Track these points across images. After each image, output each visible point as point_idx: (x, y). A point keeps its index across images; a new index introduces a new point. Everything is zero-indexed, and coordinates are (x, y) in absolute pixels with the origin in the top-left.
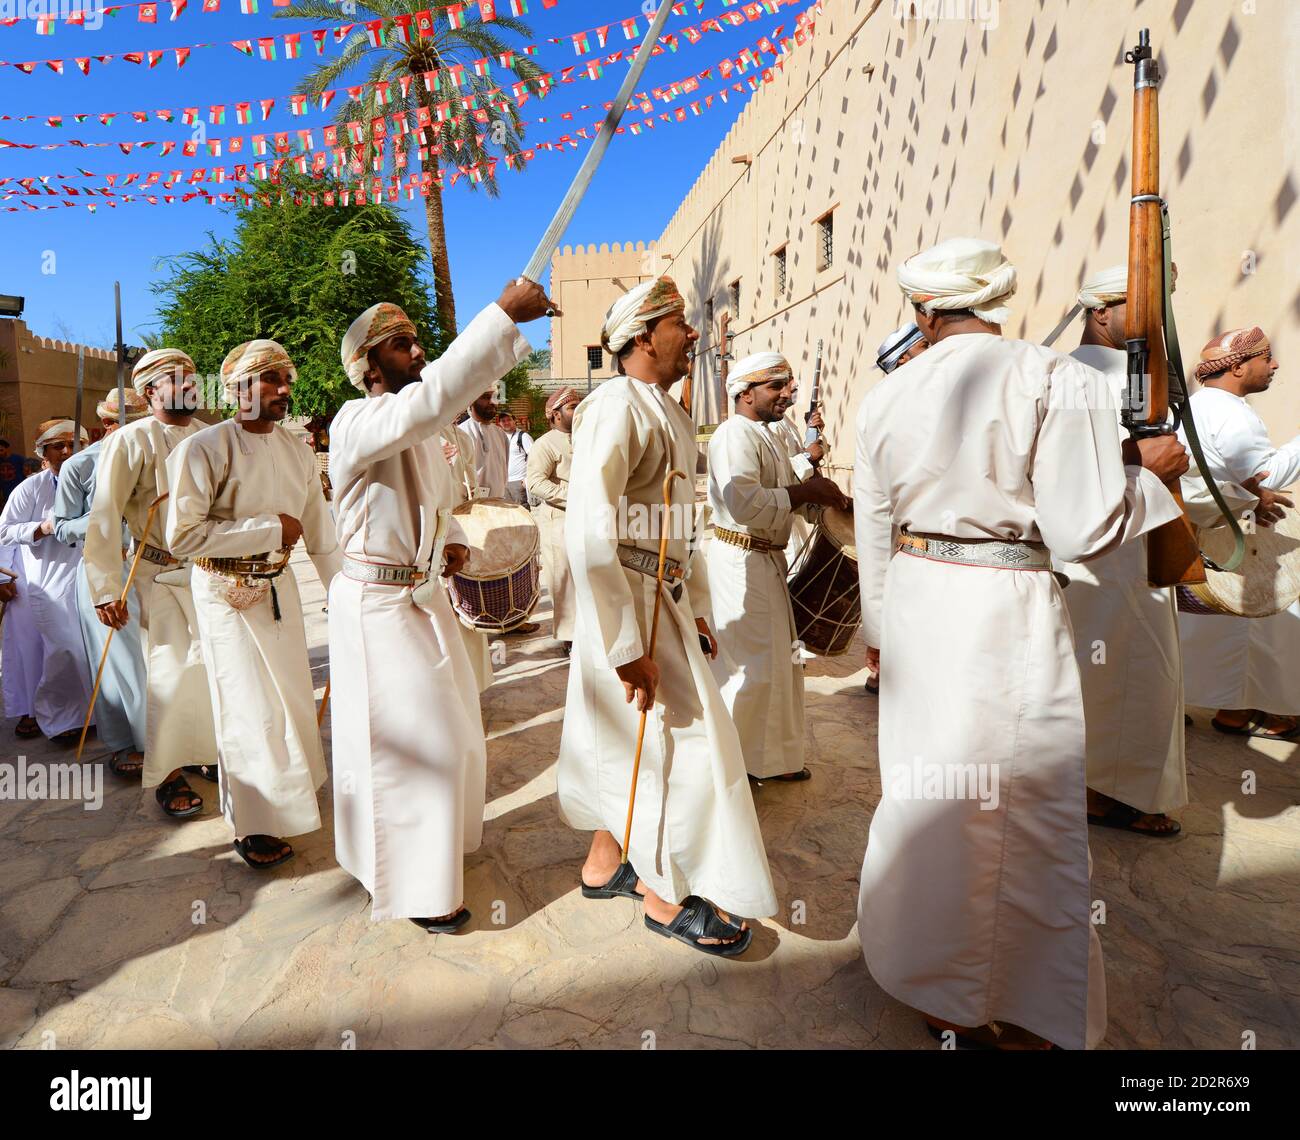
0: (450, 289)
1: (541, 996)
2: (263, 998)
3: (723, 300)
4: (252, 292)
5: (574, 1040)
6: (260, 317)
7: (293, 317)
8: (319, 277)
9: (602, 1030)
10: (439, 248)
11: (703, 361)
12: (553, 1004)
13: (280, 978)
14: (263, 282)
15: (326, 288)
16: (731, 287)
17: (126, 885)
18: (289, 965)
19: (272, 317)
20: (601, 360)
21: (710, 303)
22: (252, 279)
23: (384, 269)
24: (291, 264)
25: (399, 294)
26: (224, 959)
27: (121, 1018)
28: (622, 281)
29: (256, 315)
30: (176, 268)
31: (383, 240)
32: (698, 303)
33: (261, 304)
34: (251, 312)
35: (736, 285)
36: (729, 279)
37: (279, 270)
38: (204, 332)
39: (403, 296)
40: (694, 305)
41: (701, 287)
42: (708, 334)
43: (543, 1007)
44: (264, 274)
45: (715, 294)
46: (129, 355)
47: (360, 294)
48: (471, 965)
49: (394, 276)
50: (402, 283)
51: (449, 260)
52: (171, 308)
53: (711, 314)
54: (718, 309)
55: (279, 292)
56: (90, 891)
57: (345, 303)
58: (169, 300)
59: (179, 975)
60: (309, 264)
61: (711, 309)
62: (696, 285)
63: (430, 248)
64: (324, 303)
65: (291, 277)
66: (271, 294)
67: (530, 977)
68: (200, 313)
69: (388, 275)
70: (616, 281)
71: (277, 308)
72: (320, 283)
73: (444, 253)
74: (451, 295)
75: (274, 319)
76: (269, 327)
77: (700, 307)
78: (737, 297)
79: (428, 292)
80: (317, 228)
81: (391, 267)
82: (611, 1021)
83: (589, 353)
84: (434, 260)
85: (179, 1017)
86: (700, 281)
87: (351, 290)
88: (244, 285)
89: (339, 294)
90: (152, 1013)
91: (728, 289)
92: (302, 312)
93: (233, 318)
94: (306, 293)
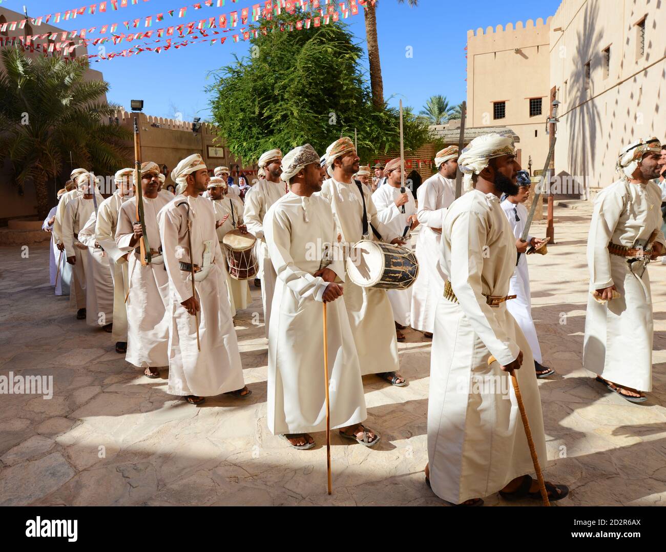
0: (380, 74)
1: (237, 461)
2: (141, 439)
3: (598, 63)
4: (255, 89)
5: (237, 478)
6: (259, 103)
7: (278, 102)
8: (292, 76)
9: (251, 478)
10: (373, 47)
11: (582, 111)
12: (239, 465)
13: (150, 434)
14: (261, 82)
15: (296, 83)
16: (604, 52)
17: (116, 392)
18: (156, 430)
19: (265, 103)
20: (504, 112)
21: (588, 65)
22: (255, 81)
23: (331, 67)
24: (277, 69)
25: (340, 83)
26: (136, 424)
27: (95, 434)
28: (524, 51)
29: (256, 103)
30: (217, 77)
31: (330, 50)
32: (580, 66)
33: (259, 95)
34: (254, 101)
35: (607, 50)
36: (602, 46)
37: (270, 74)
38: (231, 114)
39: (343, 84)
40: (577, 67)
41: (582, 52)
42: (586, 89)
43: (235, 465)
44: (261, 77)
45: (592, 58)
46: (196, 128)
47: (317, 85)
48: (219, 445)
49: (337, 71)
50: (342, 76)
51: (379, 54)
52: (217, 99)
53: (589, 74)
54: (593, 70)
55: (270, 88)
56: (104, 392)
57: (307, 91)
58: (215, 95)
59: (119, 426)
60: (288, 68)
61: (589, 70)
62: (579, 51)
63: (366, 47)
64: (295, 93)
65: (277, 79)
66: (266, 89)
67: (238, 455)
68: (228, 103)
69: (334, 71)
70: (518, 51)
71: (268, 97)
72: (292, 80)
73: (377, 50)
74: (380, 78)
75: (267, 104)
76: (263, 110)
77: (581, 68)
78: (608, 59)
79: (363, 78)
80: (292, 45)
81: (335, 66)
82: (256, 476)
83: (495, 107)
84: (370, 55)
85: (113, 439)
86: (581, 48)
87: (310, 84)
88: (250, 85)
89: (304, 86)
90: (105, 435)
91: (602, 53)
92: (283, 99)
93: (244, 105)
94: (284, 87)
